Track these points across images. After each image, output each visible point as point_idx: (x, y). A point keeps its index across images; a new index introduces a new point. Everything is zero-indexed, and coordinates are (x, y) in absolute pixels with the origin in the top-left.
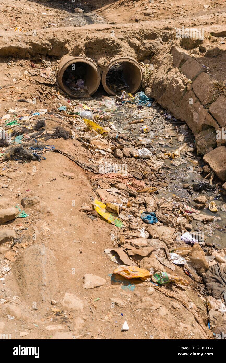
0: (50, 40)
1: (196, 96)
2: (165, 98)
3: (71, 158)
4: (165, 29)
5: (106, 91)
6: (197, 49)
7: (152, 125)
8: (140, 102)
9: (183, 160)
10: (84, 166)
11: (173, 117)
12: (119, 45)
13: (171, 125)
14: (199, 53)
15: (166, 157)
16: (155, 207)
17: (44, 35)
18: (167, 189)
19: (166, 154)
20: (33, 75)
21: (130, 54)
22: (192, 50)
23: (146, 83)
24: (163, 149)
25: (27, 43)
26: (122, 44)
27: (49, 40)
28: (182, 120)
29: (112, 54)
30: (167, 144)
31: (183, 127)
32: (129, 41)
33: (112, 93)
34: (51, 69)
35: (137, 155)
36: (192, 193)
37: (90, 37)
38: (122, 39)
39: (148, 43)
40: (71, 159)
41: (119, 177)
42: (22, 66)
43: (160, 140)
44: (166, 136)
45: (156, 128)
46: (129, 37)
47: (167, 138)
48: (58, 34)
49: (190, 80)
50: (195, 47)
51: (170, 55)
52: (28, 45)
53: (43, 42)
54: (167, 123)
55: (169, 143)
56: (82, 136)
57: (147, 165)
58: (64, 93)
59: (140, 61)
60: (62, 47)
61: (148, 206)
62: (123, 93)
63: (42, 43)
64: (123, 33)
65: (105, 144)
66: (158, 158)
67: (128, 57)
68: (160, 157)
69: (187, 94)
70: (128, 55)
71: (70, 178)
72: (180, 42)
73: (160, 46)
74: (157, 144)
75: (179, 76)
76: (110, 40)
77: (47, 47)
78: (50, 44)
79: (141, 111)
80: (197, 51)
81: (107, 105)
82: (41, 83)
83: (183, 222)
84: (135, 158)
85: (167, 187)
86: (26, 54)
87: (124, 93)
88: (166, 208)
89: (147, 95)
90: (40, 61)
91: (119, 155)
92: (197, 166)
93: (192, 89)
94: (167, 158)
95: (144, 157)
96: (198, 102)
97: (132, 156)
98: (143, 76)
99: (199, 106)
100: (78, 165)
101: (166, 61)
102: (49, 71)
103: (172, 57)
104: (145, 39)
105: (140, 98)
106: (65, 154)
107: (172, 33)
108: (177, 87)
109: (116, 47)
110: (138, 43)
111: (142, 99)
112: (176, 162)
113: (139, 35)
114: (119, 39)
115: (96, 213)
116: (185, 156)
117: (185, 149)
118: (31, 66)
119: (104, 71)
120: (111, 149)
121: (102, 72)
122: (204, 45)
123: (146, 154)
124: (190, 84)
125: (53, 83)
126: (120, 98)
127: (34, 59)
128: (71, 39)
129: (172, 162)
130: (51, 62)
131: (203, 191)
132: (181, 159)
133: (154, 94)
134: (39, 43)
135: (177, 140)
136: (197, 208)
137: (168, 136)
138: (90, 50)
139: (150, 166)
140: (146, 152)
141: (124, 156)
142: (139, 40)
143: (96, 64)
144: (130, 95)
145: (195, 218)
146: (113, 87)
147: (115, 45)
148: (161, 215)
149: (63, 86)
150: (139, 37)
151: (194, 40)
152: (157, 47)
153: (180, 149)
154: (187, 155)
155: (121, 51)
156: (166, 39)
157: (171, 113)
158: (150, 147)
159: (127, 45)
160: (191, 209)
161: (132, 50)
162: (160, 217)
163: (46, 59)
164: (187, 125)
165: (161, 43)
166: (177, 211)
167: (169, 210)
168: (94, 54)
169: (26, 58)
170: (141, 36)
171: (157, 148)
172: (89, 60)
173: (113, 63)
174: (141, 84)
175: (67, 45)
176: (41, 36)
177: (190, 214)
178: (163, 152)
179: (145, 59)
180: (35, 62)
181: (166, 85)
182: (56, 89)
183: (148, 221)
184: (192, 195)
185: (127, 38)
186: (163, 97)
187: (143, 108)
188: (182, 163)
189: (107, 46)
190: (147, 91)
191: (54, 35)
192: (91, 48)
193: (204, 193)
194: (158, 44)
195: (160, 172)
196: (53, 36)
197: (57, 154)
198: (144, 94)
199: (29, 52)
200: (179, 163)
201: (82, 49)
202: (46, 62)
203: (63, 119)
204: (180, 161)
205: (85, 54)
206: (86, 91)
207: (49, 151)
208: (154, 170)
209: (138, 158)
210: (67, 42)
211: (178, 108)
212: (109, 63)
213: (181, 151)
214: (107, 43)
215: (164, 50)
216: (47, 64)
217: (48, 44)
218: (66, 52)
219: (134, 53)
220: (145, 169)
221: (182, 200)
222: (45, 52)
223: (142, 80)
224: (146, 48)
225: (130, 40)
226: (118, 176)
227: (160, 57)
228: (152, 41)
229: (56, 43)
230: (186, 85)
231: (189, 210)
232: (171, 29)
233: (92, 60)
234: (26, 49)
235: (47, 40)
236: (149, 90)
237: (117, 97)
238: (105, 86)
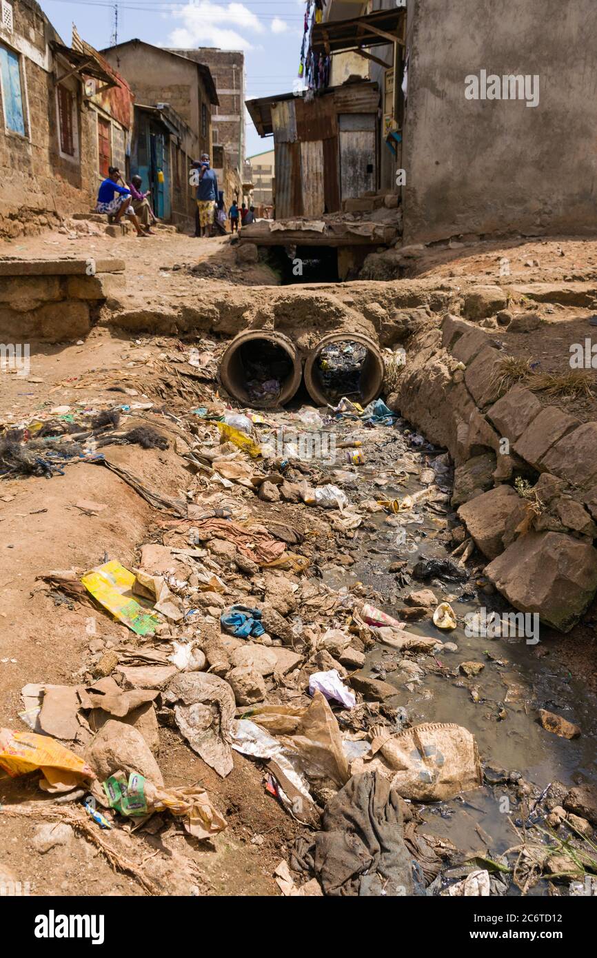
0: (218, 304)
1: (469, 393)
2: (415, 406)
3: (127, 479)
4: (437, 289)
5: (312, 397)
6: (494, 319)
7: (377, 453)
8: (373, 418)
9: (416, 517)
10: (156, 499)
11: (426, 441)
12: (340, 312)
13: (417, 454)
14: (497, 325)
15: (379, 507)
16: (288, 604)
17: (207, 296)
18: (347, 570)
19: (382, 504)
20: (173, 361)
21: (362, 330)
22: (483, 322)
23: (390, 384)
24: (378, 493)
25: (175, 308)
26: (346, 311)
27: (215, 304)
28: (442, 446)
29: (327, 328)
30: (393, 485)
31: (441, 458)
32: (365, 308)
33: (323, 401)
34: (212, 354)
35: (313, 498)
36: (405, 583)
37: (285, 295)
38: (350, 304)
39: (402, 314)
40: (126, 482)
41: (228, 530)
42: (160, 347)
43: (381, 478)
44: (398, 472)
45: (382, 458)
46: (366, 302)
47: (397, 476)
48: (233, 294)
49: (461, 363)
50: (490, 316)
51: (438, 331)
52: (177, 311)
53: (204, 306)
54: (408, 451)
55: (399, 484)
56: (196, 451)
57: (327, 519)
58: (228, 396)
59: (384, 345)
60: (239, 317)
61: (268, 597)
62: (342, 401)
63: (202, 309)
64: (354, 295)
65: (243, 470)
66: (360, 509)
67: (356, 334)
68: (365, 508)
69: (454, 391)
70: (357, 331)
71: (88, 513)
72: (461, 307)
73: (425, 318)
74: (369, 484)
75: (444, 361)
76: (322, 302)
77: (211, 316)
78: (217, 310)
79: (367, 431)
80: (492, 322)
81: (303, 420)
82: (183, 375)
83: (334, 641)
84: (306, 504)
85: (350, 565)
86: (171, 326)
87: (344, 401)
88: (319, 607)
89: (389, 406)
90: (197, 341)
91: (270, 494)
92: (444, 529)
93: (464, 382)
94: (380, 511)
95: (327, 505)
96: (471, 403)
97: (301, 500)
98: (385, 370)
99: (471, 409)
100: (141, 495)
101: (429, 342)
102: (208, 358)
103: (441, 333)
104: (397, 307)
105: (375, 411)
106: (117, 469)
107: (451, 295)
108: (436, 379)
109: (335, 315)
110: (382, 311)
111: (379, 413)
112: (397, 519)
113: (386, 298)
114: (345, 303)
115: (79, 589)
116: (425, 510)
117: (431, 498)
118: (178, 348)
119: (308, 359)
120: (252, 480)
121: (305, 360)
122: (507, 312)
123: (332, 497)
124: (460, 372)
125: (209, 377)
126: (335, 409)
127: (187, 336)
128: (256, 304)
129: (389, 519)
130: (217, 343)
131: (436, 581)
132: (411, 515)
133: (402, 402)
134: (196, 308)
135: (419, 480)
136: (402, 616)
137: (402, 473)
138: (285, 319)
139: (333, 522)
140: (332, 492)
141: (282, 498)
142: (383, 307)
143: (292, 345)
144: (358, 405)
145: (384, 639)
146: (330, 394)
147: (332, 311)
148: (277, 617)
149: (229, 383)
150: (385, 302)
151: (487, 302)
152: (418, 320)
153: (417, 495)
154: (428, 509)
155: (342, 323)
156: (437, 306)
157: (424, 434)
158: (352, 489)
159: (360, 316)
160: (383, 616)
161: (369, 323)
162: (272, 623)
163: (208, 338)
164: (449, 455)
165: (428, 313)
166: (345, 617)
167: (326, 615)
168: (292, 326)
169: (172, 335)
170: (390, 301)
171: (367, 492)
172: (278, 336)
173: (326, 343)
174: (380, 386)
175: (247, 314)
176: (202, 298)
177: (373, 629)
178: (377, 499)
179: (397, 343)
180: (188, 342)
181: (421, 380)
182: (215, 389)
183: (233, 629)
184: (403, 587)
185: (360, 302)
186: (413, 404)
187: (373, 427)
188: (411, 521)
189: (317, 312)
190: (391, 398)
191: (226, 296)
192: (286, 315)
193: (435, 586)
194: (421, 314)
195: (350, 534)
196: (223, 297)
197: (101, 468)
198: (383, 403)
199: (177, 324)
200: (403, 521)
201: (268, 317)
202: (206, 342)
203: (178, 423)
204: (409, 518)
205: (272, 326)
206: (275, 397)
207: (86, 462)
208: (336, 530)
209: (312, 504)
210: (248, 307)
211: (436, 422)
212: (318, 342)
213: (418, 499)
214: (317, 307)
215: (430, 325)
216: (208, 347)
217: (212, 311)
218: (245, 324)
219: (372, 329)
220: (317, 525)
221: (372, 596)
222: (207, 326)
223: (384, 379)
224: (397, 322)
225: (367, 306)
226: (225, 527)
227: (421, 338)
228: (410, 310)
229: (227, 310)
230: (452, 374)
231: (377, 618)
232: (449, 289)
233: (284, 337)
234: (172, 317)
235: (211, 303)
236: (393, 397)
237: (329, 408)
238: (311, 387)
